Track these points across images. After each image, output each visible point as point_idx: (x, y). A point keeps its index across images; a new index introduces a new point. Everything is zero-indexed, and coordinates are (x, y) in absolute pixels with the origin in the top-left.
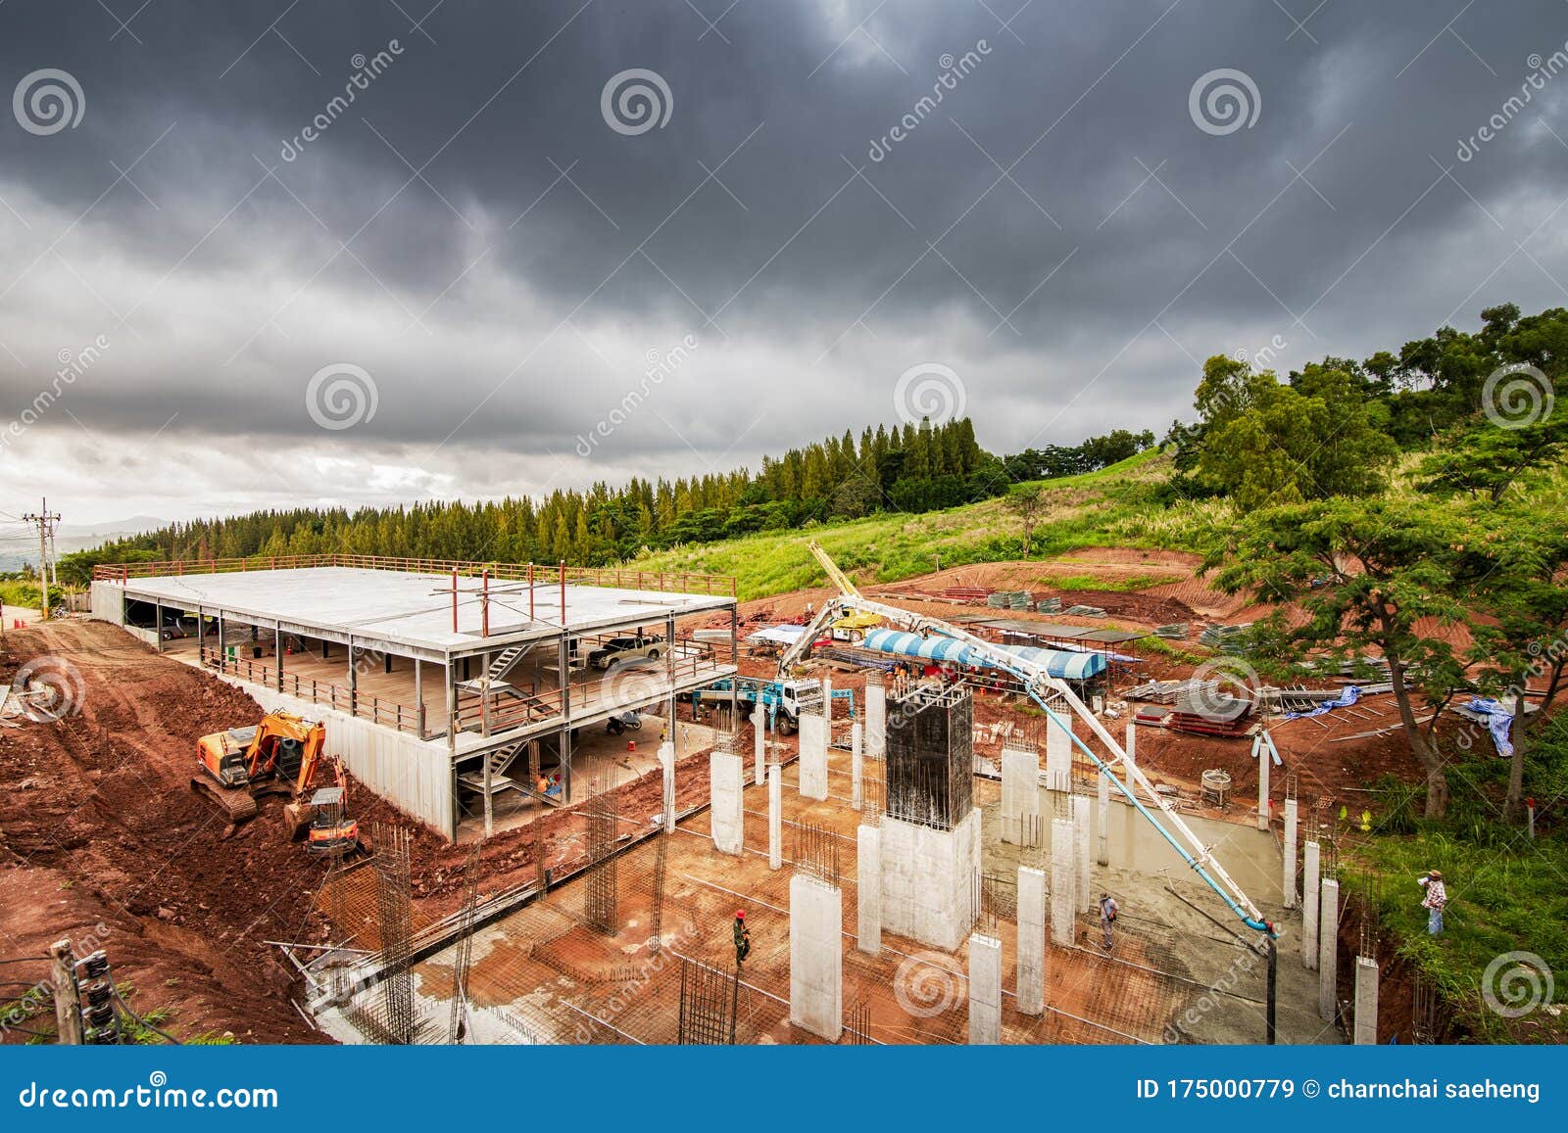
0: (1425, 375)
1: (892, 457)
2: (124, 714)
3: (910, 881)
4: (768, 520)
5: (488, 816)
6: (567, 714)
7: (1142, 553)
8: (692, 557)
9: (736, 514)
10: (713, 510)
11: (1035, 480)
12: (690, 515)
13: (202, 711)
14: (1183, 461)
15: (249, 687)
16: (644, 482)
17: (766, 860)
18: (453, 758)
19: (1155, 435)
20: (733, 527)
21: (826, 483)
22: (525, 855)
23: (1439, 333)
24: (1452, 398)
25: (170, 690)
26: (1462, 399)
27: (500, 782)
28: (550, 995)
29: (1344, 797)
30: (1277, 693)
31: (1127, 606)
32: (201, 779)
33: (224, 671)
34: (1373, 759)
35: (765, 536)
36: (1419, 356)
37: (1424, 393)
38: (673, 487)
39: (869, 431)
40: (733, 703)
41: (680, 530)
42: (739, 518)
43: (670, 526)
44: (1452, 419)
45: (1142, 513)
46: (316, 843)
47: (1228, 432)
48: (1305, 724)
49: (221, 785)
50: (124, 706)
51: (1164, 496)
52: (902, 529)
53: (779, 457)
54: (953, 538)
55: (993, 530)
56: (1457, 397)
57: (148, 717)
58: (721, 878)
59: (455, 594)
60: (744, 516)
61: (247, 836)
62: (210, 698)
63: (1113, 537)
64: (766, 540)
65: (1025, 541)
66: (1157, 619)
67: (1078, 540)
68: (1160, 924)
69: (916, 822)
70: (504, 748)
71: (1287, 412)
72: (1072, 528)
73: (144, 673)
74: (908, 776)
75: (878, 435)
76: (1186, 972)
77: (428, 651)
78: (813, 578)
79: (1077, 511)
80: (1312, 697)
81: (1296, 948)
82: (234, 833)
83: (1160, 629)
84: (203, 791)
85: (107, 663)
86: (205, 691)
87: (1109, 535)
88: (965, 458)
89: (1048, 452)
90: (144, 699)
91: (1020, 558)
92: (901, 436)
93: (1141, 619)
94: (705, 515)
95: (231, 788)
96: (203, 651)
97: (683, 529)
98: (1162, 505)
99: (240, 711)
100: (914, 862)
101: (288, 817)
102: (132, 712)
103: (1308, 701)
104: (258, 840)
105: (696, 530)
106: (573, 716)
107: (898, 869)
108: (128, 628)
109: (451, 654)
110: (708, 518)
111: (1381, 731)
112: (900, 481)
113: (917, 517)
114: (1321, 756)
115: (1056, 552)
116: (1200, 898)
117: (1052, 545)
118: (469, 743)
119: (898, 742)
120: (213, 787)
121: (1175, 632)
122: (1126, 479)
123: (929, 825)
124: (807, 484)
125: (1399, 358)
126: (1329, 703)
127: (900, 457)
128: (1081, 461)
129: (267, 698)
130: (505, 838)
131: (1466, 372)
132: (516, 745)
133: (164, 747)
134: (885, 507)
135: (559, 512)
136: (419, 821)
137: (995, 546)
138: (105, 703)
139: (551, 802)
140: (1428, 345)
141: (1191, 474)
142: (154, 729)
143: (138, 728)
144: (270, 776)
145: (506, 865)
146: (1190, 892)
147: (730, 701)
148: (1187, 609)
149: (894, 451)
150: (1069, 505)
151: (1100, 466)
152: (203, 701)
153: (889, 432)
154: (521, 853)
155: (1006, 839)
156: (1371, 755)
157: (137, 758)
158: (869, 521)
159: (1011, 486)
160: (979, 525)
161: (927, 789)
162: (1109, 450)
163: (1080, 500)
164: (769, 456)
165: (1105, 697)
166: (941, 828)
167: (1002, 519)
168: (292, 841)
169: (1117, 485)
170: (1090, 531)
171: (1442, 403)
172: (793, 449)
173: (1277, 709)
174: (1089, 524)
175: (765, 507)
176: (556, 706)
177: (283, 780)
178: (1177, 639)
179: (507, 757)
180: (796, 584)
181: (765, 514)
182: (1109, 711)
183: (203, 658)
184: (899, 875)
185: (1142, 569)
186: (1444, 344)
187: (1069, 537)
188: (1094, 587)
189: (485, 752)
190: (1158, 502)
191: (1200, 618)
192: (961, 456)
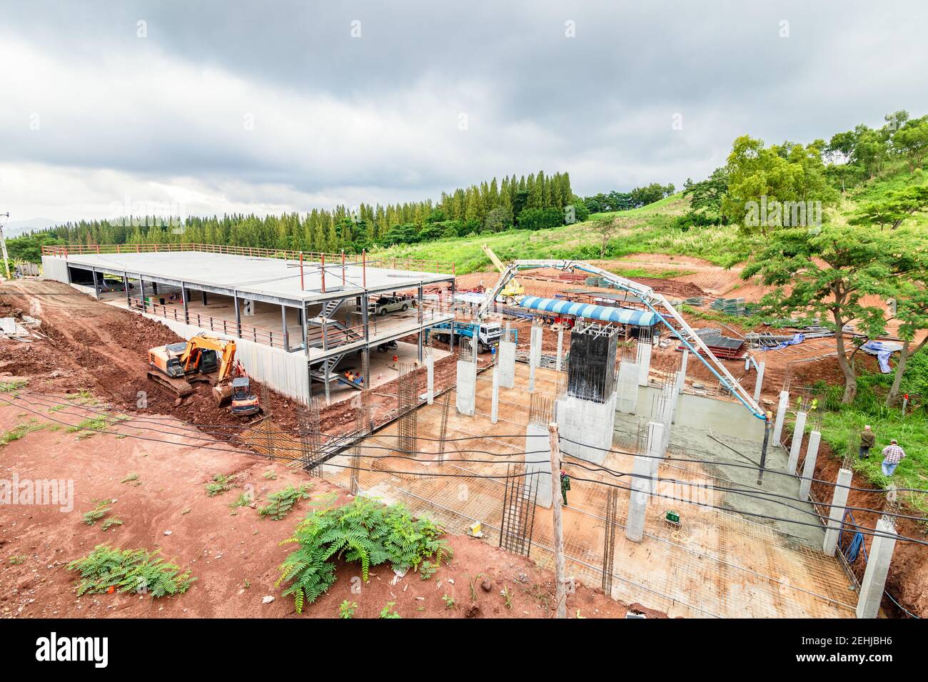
0: (842, 154)
1: (520, 195)
2: (91, 336)
3: (579, 429)
4: (446, 231)
5: (327, 394)
6: (367, 339)
7: (669, 257)
8: (404, 252)
9: (426, 228)
10: (412, 225)
11: (602, 212)
12: (398, 227)
13: (139, 335)
14: (695, 203)
15: (165, 322)
16: (368, 206)
17: (489, 419)
18: (309, 362)
19: (675, 187)
20: (424, 235)
21: (480, 210)
22: (352, 415)
23: (857, 128)
24: (859, 170)
25: (115, 322)
26: (864, 170)
27: (333, 376)
28: (389, 486)
29: (796, 392)
30: (758, 336)
31: (666, 287)
32: (154, 373)
33: (146, 312)
34: (812, 372)
35: (445, 241)
36: (842, 143)
37: (842, 166)
38: (385, 210)
39: (507, 178)
40: (452, 335)
41: (393, 236)
42: (428, 230)
43: (385, 233)
44: (855, 183)
45: (670, 233)
46: (237, 408)
47: (744, 184)
48: (773, 353)
49: (169, 377)
50: (89, 331)
51: (683, 224)
52: (529, 239)
53: (451, 192)
54: (559, 246)
55: (583, 241)
56: (861, 169)
57: (106, 337)
58: (466, 428)
59: (302, 267)
60: (431, 229)
61: (190, 404)
62: (142, 327)
63: (654, 247)
64: (448, 243)
65: (601, 248)
66: (684, 295)
67: (632, 248)
68: (708, 453)
69: (584, 399)
70: (332, 358)
71: (782, 173)
72: (628, 241)
73: (94, 312)
74: (582, 375)
75: (512, 182)
76: (725, 476)
77: (290, 301)
78: (479, 266)
79: (631, 232)
80: (777, 339)
81: (782, 466)
82: (182, 403)
83: (688, 300)
84: (156, 380)
85: (66, 306)
86: (137, 323)
87: (651, 246)
88: (564, 198)
89: (611, 196)
90: (100, 327)
91: (599, 258)
92: (526, 182)
93: (674, 294)
94: (407, 228)
95: (175, 378)
96: (129, 300)
97: (395, 236)
98: (681, 230)
99: (163, 335)
100: (583, 420)
101: (215, 394)
102: (95, 334)
103: (773, 341)
104: (197, 407)
105: (402, 237)
106: (370, 341)
107: (572, 423)
108: (73, 285)
109: (306, 302)
110: (409, 229)
111: (817, 357)
112: (524, 211)
113: (535, 233)
114: (783, 370)
115: (619, 255)
116: (727, 441)
117: (617, 251)
118: (316, 354)
119: (576, 356)
120: (163, 377)
121: (696, 302)
122: (659, 213)
123: (592, 400)
124: (469, 210)
125: (829, 143)
126: (787, 343)
127: (525, 196)
128: (629, 202)
129: (178, 327)
130: (339, 406)
131: (870, 154)
132: (339, 356)
133: (122, 355)
134: (515, 225)
135: (317, 223)
136: (288, 397)
137: (584, 251)
138: (77, 330)
139: (359, 388)
140: (849, 136)
141: (699, 212)
142: (112, 344)
143: (103, 344)
144: (196, 371)
145: (342, 420)
146: (721, 438)
147: (450, 335)
148: (699, 289)
149: (522, 192)
150: (625, 228)
151: (641, 205)
152: (138, 329)
153: (518, 180)
154: (349, 414)
155: (618, 410)
156: (811, 370)
157: (106, 361)
158: (508, 234)
159: (589, 215)
160: (574, 239)
161: (593, 381)
162: (648, 195)
163: (632, 225)
164: (446, 192)
165: (660, 337)
166: (599, 402)
167: (587, 235)
168: (219, 407)
169: (654, 217)
170: (639, 244)
171: (852, 172)
172: (460, 188)
173: (756, 345)
174: (639, 239)
175: (442, 224)
176: (361, 334)
177: (204, 374)
178: (697, 306)
179: (334, 362)
180: (469, 270)
181: (443, 228)
182: (662, 344)
183: (130, 304)
184: (572, 426)
185: (671, 267)
186: (859, 135)
187: (627, 247)
188: (644, 275)
189: (325, 359)
190: (678, 227)
191: (707, 295)
192: (561, 197)
